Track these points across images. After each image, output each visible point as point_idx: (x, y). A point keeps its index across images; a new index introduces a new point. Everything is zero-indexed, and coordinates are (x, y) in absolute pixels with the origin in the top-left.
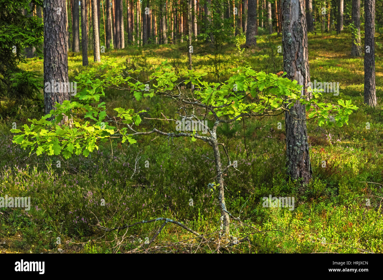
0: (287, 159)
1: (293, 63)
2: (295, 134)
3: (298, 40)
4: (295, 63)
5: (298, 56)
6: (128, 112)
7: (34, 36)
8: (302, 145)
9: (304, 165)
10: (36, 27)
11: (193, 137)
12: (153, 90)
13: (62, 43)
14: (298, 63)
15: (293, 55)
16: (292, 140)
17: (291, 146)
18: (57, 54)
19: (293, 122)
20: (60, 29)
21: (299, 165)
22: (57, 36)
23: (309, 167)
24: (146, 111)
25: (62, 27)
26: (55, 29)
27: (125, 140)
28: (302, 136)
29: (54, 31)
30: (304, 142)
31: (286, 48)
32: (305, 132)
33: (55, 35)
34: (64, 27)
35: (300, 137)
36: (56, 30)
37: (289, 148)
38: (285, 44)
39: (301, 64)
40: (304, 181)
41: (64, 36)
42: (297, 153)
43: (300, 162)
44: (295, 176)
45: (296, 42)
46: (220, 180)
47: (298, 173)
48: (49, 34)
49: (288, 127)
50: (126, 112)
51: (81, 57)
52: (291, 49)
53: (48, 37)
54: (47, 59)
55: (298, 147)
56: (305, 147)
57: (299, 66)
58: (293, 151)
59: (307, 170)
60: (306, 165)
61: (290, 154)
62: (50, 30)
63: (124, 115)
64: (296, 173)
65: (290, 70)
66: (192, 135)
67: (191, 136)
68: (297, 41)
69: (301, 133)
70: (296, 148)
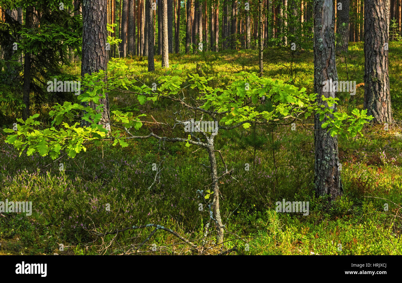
0: (315, 174)
1: (324, 71)
2: (324, 147)
3: (330, 46)
4: (326, 70)
5: (329, 63)
6: (126, 115)
7: (75, 37)
8: (331, 160)
9: (333, 181)
10: (78, 26)
11: (188, 143)
12: (157, 94)
13: (102, 45)
14: (329, 71)
15: (324, 63)
16: (320, 154)
17: (319, 160)
18: (95, 56)
19: (322, 135)
20: (99, 30)
21: (327, 181)
22: (96, 37)
23: (340, 183)
24: (146, 115)
25: (101, 27)
26: (94, 30)
27: (117, 142)
28: (331, 150)
29: (93, 32)
30: (333, 156)
31: (317, 55)
32: (335, 146)
33: (94, 36)
34: (104, 27)
35: (329, 151)
36: (96, 30)
37: (317, 162)
38: (316, 50)
39: (333, 72)
40: (332, 199)
41: (104, 37)
42: (326, 168)
43: (329, 178)
44: (323, 193)
45: (327, 49)
46: (215, 188)
47: (326, 190)
48: (88, 34)
49: (317, 139)
50: (125, 115)
51: (146, 62)
52: (322, 56)
53: (87, 38)
54: (85, 61)
55: (327, 162)
56: (334, 161)
57: (330, 74)
58: (321, 165)
59: (336, 187)
60: (336, 181)
61: (318, 169)
62: (89, 30)
63: (121, 118)
64: (324, 190)
65: (319, 78)
66: (186, 140)
67: (186, 142)
68: (329, 48)
69: (330, 147)
70: (324, 162)
